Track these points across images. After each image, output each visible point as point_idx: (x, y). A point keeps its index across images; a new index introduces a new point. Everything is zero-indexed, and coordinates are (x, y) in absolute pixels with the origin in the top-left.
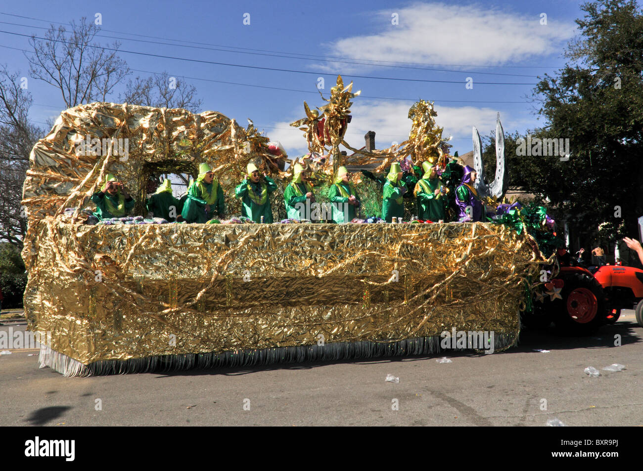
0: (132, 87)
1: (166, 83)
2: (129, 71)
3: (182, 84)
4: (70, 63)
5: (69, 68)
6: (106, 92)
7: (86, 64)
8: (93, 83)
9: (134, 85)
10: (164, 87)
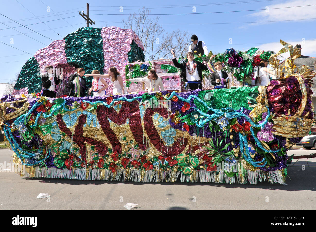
0: (165, 38)
1: (179, 35)
2: (163, 31)
3: (187, 34)
4: (138, 29)
5: (138, 32)
6: (153, 42)
7: (145, 29)
8: (148, 39)
9: (165, 37)
10: (178, 37)
